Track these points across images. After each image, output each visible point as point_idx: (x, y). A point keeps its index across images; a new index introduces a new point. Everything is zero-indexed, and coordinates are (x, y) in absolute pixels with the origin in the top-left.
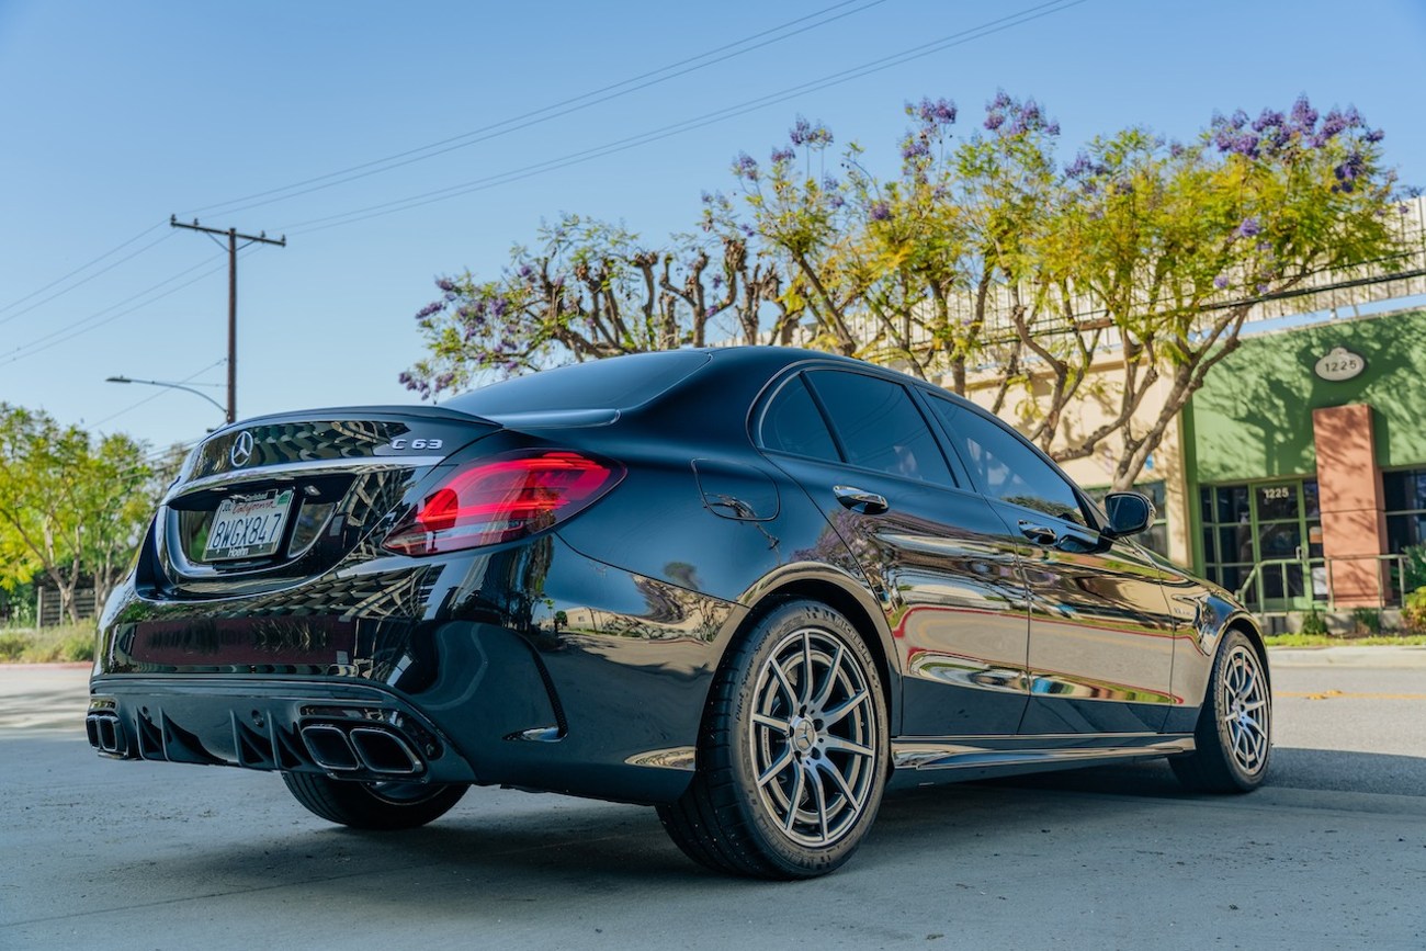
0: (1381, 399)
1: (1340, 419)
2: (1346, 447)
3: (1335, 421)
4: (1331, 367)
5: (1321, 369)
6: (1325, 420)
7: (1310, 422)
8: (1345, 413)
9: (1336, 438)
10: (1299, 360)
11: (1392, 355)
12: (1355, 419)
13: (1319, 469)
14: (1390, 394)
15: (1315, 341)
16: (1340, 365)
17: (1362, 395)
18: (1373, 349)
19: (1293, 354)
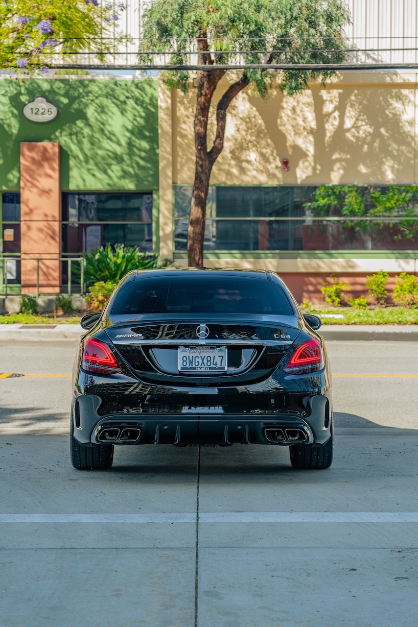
0: (65, 141)
1: (37, 153)
2: (40, 175)
3: (34, 155)
4: (35, 111)
5: (27, 112)
6: (27, 153)
7: (18, 153)
8: (42, 149)
9: (33, 167)
10: (11, 103)
11: (75, 109)
12: (48, 155)
13: (21, 190)
14: (71, 139)
15: (23, 90)
16: (41, 111)
17: (53, 137)
18: (62, 103)
19: (7, 98)
